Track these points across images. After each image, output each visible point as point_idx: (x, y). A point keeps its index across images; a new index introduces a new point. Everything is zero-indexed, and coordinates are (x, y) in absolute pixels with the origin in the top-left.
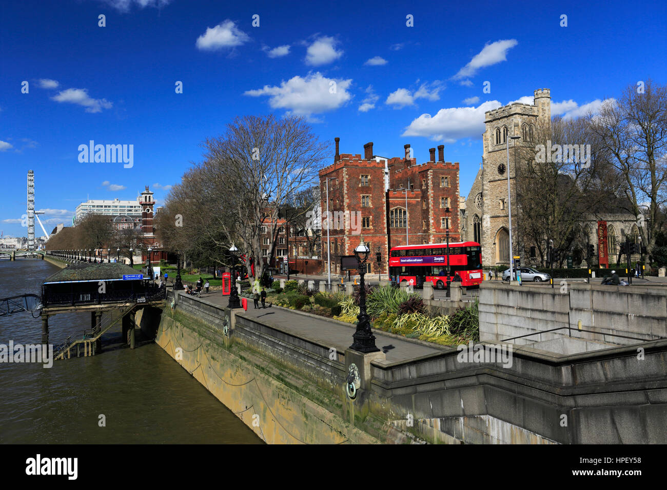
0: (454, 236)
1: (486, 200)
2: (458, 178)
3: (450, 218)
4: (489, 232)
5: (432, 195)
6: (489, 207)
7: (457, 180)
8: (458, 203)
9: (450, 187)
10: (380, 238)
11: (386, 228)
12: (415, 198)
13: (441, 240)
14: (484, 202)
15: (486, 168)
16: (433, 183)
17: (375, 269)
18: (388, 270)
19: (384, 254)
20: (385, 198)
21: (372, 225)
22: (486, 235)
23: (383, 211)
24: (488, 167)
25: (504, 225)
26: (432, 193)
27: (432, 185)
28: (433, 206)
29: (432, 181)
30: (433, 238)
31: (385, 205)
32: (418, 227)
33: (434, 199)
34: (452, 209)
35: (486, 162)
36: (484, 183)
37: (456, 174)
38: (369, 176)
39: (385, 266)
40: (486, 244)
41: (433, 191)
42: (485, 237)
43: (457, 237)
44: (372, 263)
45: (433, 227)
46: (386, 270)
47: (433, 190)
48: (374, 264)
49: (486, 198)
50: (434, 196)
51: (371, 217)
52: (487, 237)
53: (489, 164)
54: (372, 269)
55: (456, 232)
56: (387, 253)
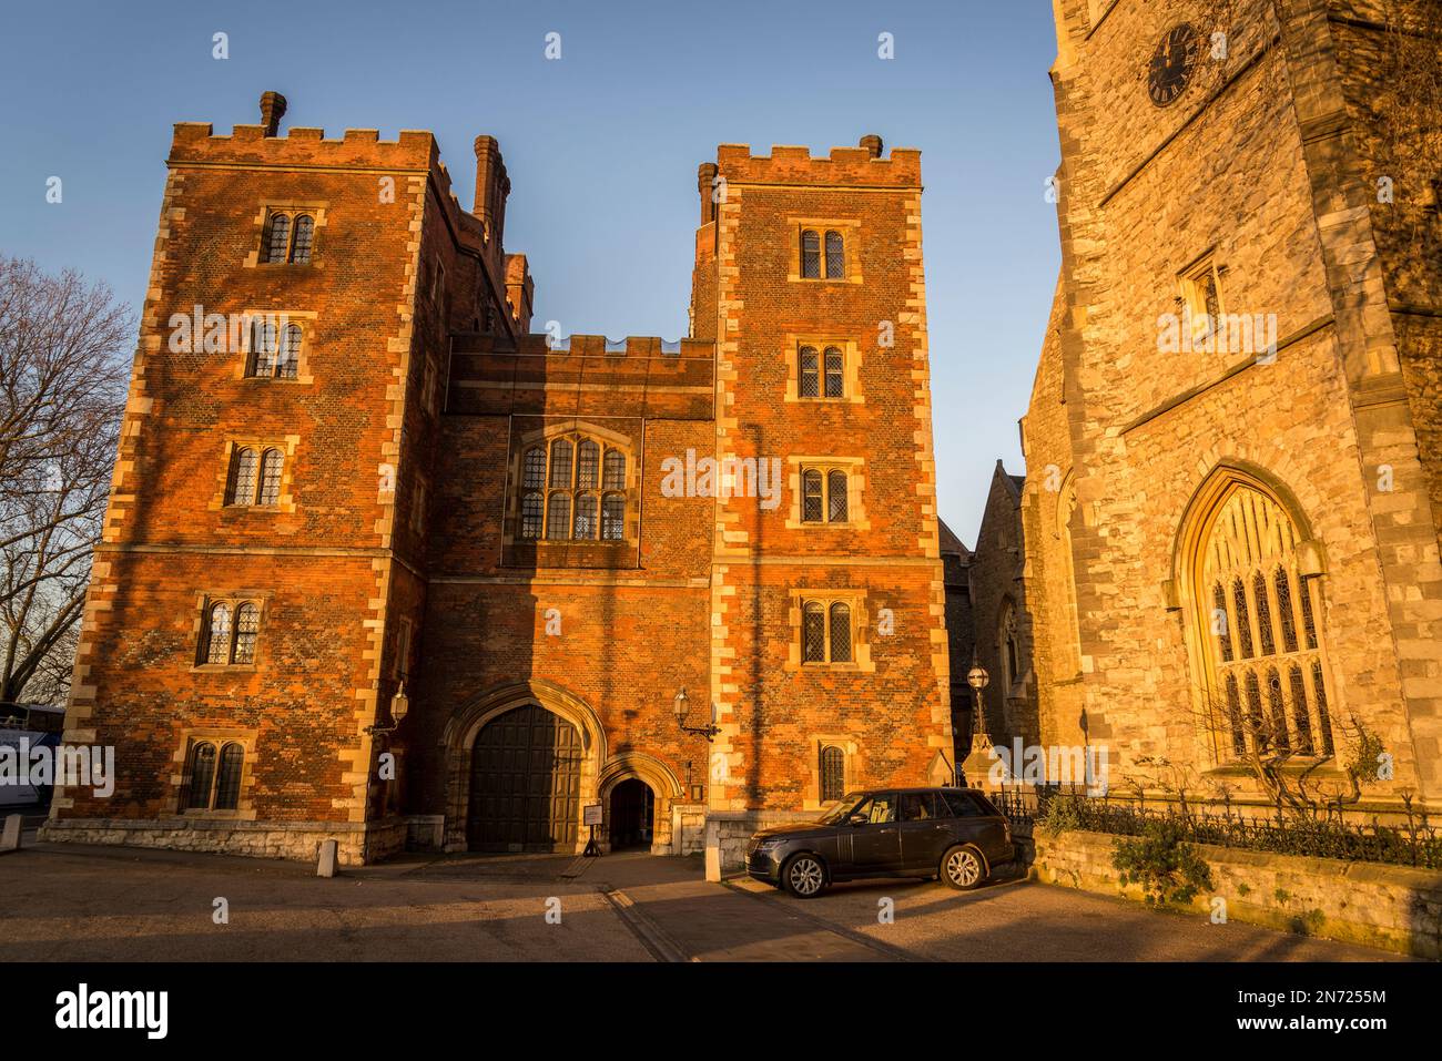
0: (887, 583)
1: (1093, 320)
2: (910, 235)
3: (860, 461)
4: (1134, 540)
5: (733, 324)
6: (1120, 364)
7: (914, 244)
8: (916, 375)
9: (859, 280)
10: (334, 567)
11: (389, 515)
12: (680, 381)
13: (788, 602)
14: (1078, 336)
15: (1076, 133)
16: (744, 260)
17: (264, 780)
18: (361, 792)
19: (346, 681)
20: (406, 333)
21: (291, 489)
22: (1106, 557)
23: (382, 408)
24: (1091, 121)
25: (1229, 449)
26: (733, 313)
27: (735, 271)
28: (738, 388)
29: (735, 244)
30: (730, 591)
31: (401, 373)
32: (696, 542)
33: (745, 348)
34: (872, 403)
35: (1075, 95)
36: (1072, 219)
37: (898, 214)
38: (321, 213)
39: (348, 766)
40: (1112, 625)
41: (740, 304)
42: (1106, 577)
43: (906, 585)
44: (255, 733)
45: (734, 518)
46: (346, 792)
47: (738, 293)
48: (261, 747)
49: (1093, 310)
50: (746, 329)
51: (293, 440)
52: (1119, 572)
53: (1095, 100)
54: (246, 781)
55: (900, 552)
56: (374, 674)
